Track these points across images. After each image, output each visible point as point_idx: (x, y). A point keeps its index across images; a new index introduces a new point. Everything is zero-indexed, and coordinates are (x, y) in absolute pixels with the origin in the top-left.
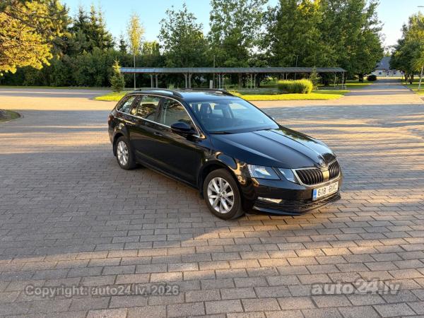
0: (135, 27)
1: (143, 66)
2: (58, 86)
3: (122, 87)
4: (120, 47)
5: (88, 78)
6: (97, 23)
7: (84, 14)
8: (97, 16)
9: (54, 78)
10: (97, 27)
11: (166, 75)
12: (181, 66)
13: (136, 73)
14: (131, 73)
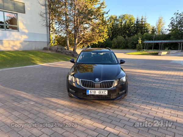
0: (160, 23)
1: (158, 40)
2: (122, 49)
3: (141, 49)
4: (152, 32)
5: (133, 45)
6: (144, 23)
7: (138, 20)
8: (144, 20)
9: (121, 46)
10: (142, 24)
11: (170, 44)
12: (180, 39)
13: (154, 43)
14: (152, 43)
